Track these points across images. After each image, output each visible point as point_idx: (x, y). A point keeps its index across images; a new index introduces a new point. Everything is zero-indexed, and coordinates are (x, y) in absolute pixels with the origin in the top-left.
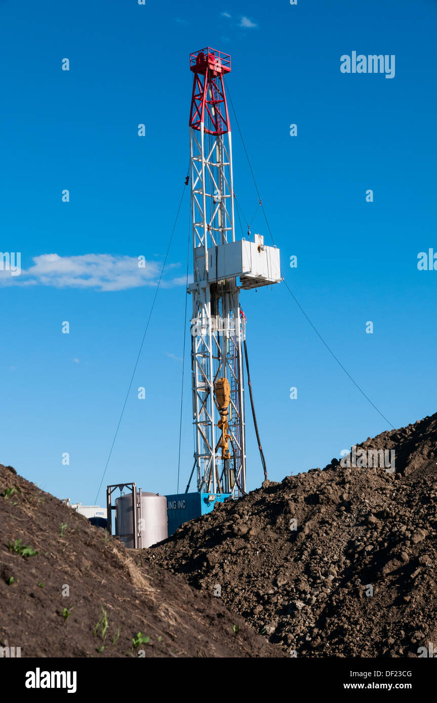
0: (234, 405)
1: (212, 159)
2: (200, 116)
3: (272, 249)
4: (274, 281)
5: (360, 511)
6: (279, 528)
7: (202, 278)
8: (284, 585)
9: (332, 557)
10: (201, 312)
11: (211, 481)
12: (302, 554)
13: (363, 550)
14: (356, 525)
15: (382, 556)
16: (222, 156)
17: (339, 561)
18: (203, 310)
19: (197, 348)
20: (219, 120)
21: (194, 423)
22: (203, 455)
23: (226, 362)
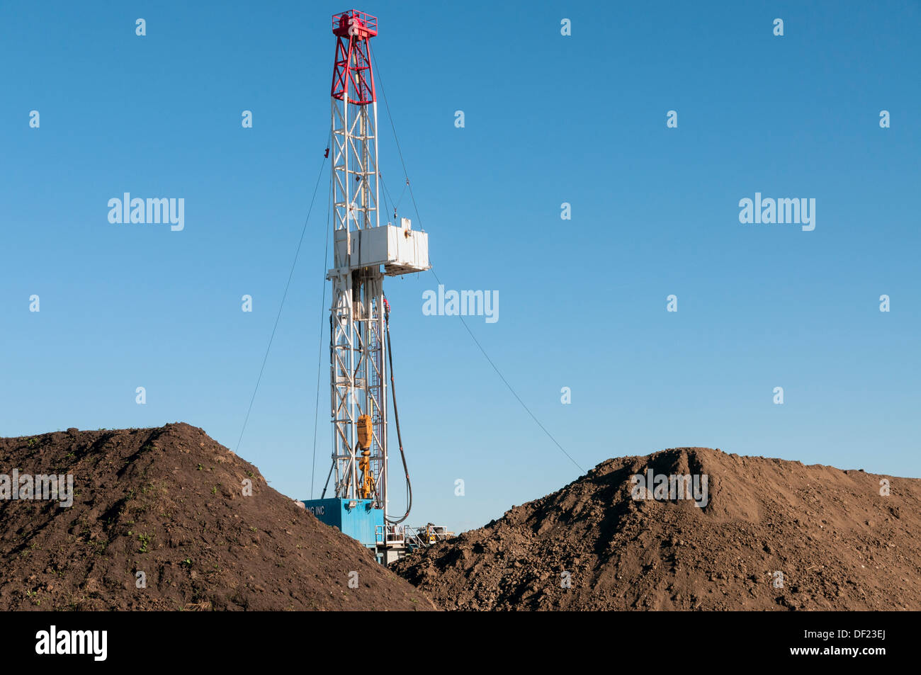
0: (376, 402)
1: (356, 132)
2: (344, 86)
3: (420, 234)
4: (421, 268)
5: (509, 558)
6: (458, 568)
7: (343, 264)
8: (462, 605)
9: (492, 588)
10: (342, 300)
11: (350, 484)
12: (473, 586)
13: (511, 584)
14: (507, 568)
15: (522, 588)
16: (366, 130)
17: (496, 590)
18: (344, 296)
19: (336, 339)
20: (363, 88)
21: (332, 422)
22: (341, 456)
23: (367, 354)
